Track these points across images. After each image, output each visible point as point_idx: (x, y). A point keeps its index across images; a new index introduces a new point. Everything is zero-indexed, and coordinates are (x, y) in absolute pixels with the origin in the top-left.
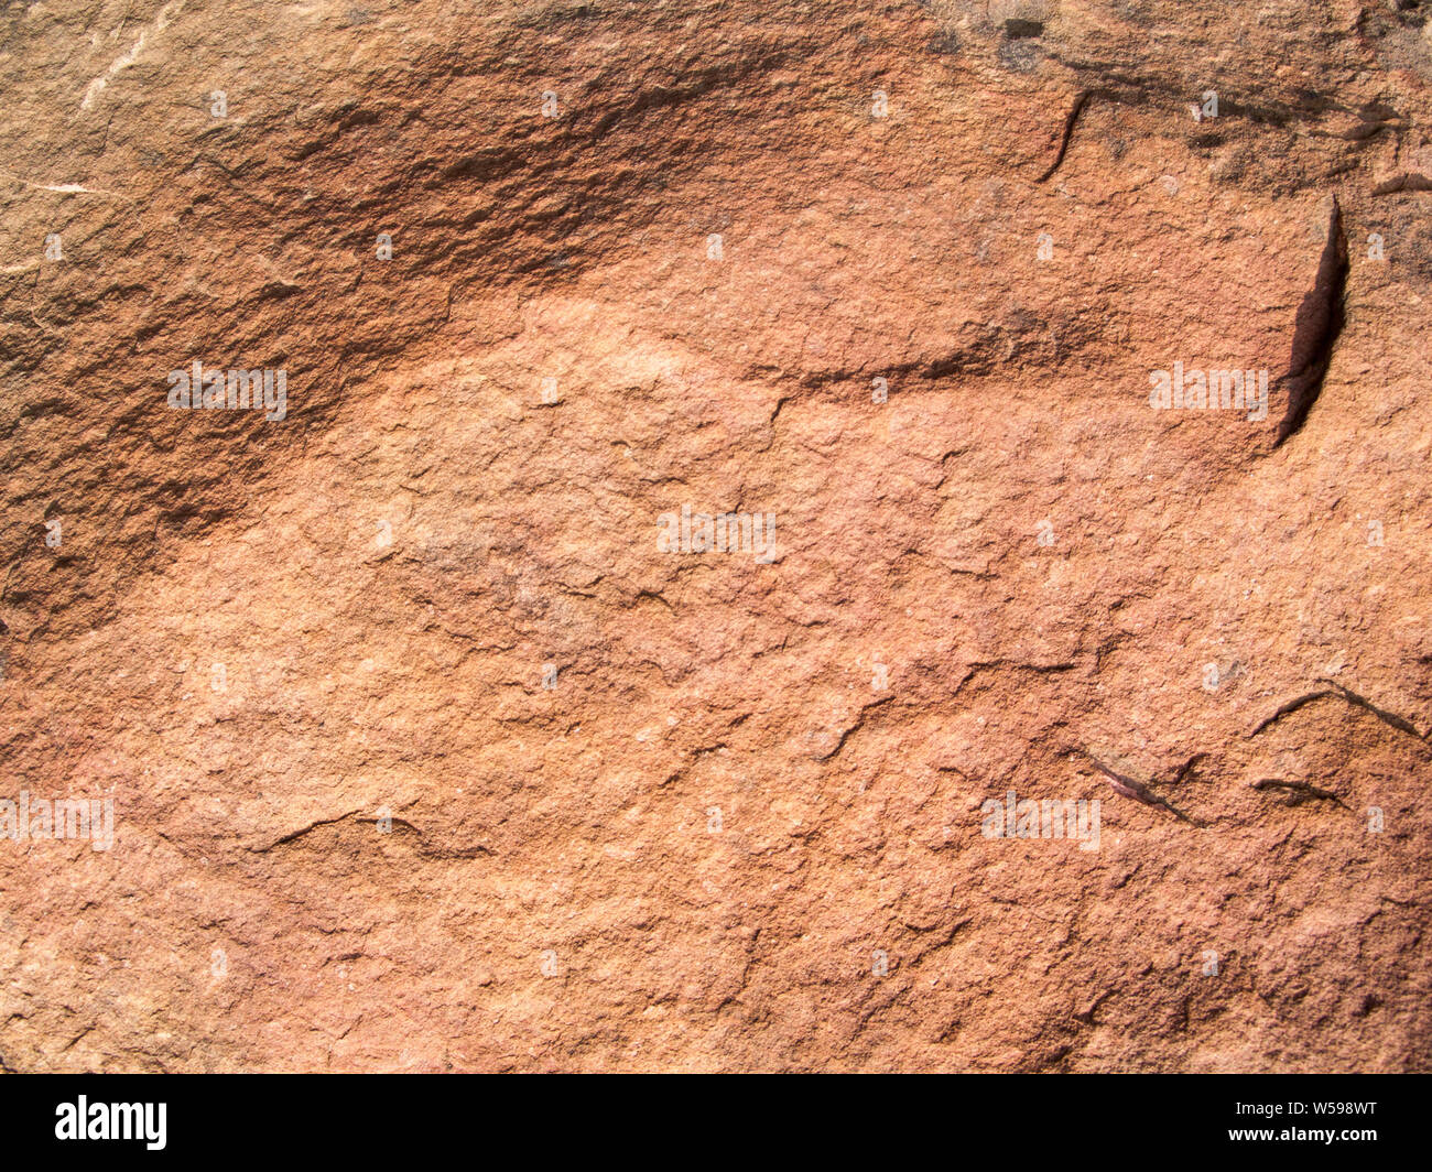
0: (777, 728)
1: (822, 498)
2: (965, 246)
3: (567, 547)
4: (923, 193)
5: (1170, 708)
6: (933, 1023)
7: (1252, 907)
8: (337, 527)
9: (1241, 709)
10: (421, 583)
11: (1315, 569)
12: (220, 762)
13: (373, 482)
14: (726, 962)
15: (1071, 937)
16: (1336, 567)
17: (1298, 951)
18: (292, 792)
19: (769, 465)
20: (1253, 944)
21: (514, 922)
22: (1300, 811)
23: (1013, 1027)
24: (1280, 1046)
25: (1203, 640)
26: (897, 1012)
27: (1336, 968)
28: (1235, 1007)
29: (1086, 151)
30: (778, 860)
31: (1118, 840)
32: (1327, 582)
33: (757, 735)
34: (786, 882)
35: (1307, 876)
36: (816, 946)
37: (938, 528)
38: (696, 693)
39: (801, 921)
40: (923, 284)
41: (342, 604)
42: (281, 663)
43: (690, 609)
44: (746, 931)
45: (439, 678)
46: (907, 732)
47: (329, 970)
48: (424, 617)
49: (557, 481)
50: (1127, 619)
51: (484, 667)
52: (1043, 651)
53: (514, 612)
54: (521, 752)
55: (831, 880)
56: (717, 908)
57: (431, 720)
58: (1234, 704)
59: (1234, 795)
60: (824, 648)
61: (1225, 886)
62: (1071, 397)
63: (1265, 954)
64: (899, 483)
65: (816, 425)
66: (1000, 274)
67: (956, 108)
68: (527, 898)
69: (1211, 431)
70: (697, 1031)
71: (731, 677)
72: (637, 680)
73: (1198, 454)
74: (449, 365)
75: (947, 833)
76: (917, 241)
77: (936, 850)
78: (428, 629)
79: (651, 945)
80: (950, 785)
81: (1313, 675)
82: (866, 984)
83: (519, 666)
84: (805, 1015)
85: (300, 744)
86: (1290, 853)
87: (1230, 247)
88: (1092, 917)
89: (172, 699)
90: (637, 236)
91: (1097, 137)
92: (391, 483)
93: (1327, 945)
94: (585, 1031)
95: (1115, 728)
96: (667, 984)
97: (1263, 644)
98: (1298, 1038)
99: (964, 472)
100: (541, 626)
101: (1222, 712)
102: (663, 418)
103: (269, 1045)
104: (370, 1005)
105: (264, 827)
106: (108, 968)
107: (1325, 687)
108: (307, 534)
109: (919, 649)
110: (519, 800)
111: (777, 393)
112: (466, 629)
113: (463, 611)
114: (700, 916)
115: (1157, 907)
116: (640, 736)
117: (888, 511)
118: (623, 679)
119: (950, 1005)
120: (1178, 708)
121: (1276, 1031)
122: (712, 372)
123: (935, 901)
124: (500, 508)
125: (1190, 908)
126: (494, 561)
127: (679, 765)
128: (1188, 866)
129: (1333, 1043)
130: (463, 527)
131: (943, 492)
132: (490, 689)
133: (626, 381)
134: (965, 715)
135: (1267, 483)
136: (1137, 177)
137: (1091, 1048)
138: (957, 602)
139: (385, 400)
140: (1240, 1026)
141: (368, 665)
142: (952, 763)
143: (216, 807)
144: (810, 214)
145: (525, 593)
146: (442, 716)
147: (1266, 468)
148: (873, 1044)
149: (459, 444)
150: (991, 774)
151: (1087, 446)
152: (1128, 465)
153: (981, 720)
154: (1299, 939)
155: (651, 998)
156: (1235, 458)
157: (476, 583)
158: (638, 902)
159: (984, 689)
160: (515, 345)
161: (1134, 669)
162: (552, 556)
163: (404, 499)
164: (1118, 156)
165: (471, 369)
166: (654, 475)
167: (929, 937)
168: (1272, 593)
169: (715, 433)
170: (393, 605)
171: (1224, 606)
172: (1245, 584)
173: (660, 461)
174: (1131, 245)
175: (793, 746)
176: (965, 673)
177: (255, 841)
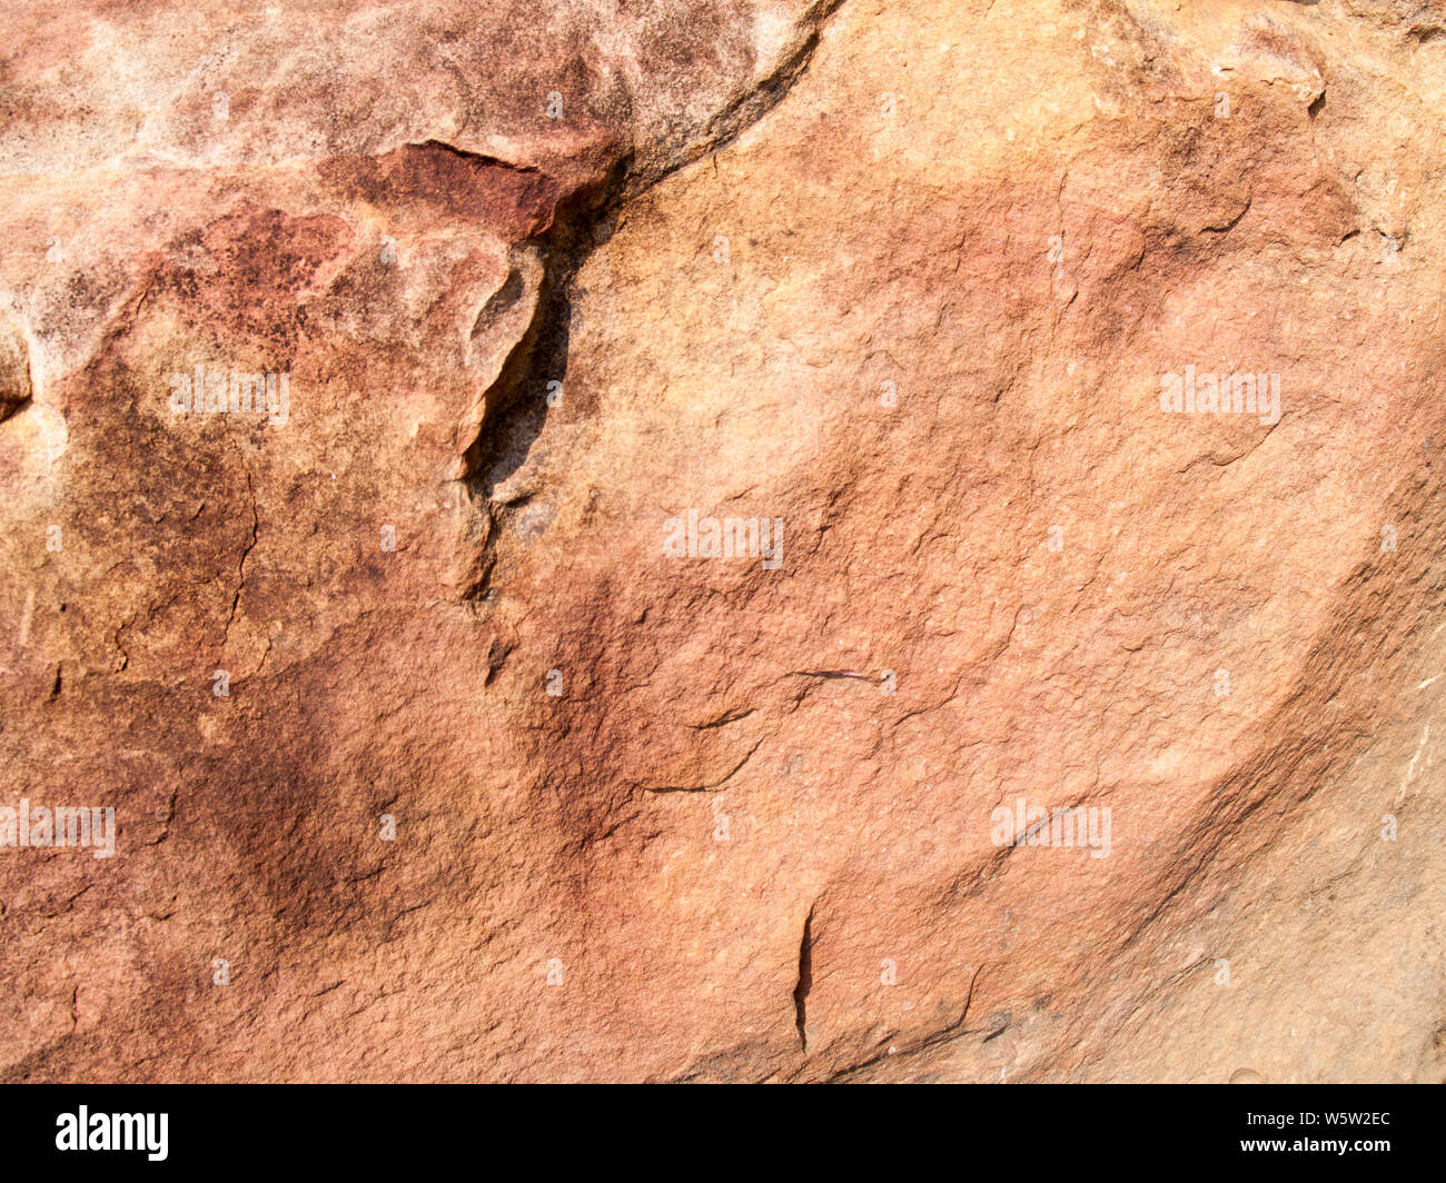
0: (1054, 614)
1: (1063, 744)
2: (1017, 911)
3: (1183, 653)
4: (1048, 923)
5: (823, 730)
6: (915, 485)
7: (739, 641)
8: (1294, 604)
9: (775, 750)
10: (1247, 596)
11: (755, 851)
12: (1319, 455)
13: (1283, 637)
14: (1044, 470)
15: (846, 573)
16: (743, 859)
17: (699, 628)
18: (1280, 455)
19: (1095, 746)
20: (731, 620)
21: (1157, 438)
22: (723, 711)
23: (866, 503)
24: (700, 569)
25: (818, 778)
26: (940, 483)
27: (668, 630)
28: (738, 579)
29: (959, 996)
30: (1031, 541)
31: (841, 643)
32: (744, 847)
33: (1065, 604)
34: (1024, 530)
35: (707, 676)
36: (999, 503)
37: (996, 760)
38: (1100, 611)
39: (1010, 513)
40: (1036, 879)
41: (1282, 567)
42: (1303, 522)
43: (1116, 653)
44: (1038, 492)
45: (1228, 553)
46: (982, 646)
47: (1237, 362)
48: (1243, 581)
49: (1195, 684)
50: (872, 766)
51: (1207, 572)
52: (914, 725)
53: (1199, 606)
54: (1180, 534)
55: (1001, 543)
56: (1058, 499)
57: (1225, 528)
58: (782, 750)
59: (769, 700)
60: (1040, 669)
61: (761, 645)
62: (947, 869)
63: (721, 617)
64: (1022, 773)
65: (1078, 780)
66: (994, 906)
67: (1034, 975)
68: (1153, 455)
69: (854, 893)
70: (1047, 421)
71: (1085, 628)
72: (1135, 603)
73: (859, 877)
74: (1261, 712)
75: (941, 598)
76: (1044, 899)
77: (945, 586)
78: (1240, 576)
79: (1086, 461)
80: (947, 626)
81: (732, 790)
82: (961, 491)
83: (1191, 579)
84: (992, 459)
85: (1283, 483)
86: (723, 684)
87: (863, 994)
88: (840, 590)
89: (1350, 477)
90: (1187, 823)
91: (955, 1005)
92: (1275, 641)
93: (677, 640)
94: (1102, 390)
95: (857, 703)
96: (1070, 440)
97: (774, 791)
98: (689, 578)
99: (990, 797)
100: (1184, 606)
101: (789, 743)
102: (1151, 740)
103: (1251, 299)
104: (1212, 350)
105: (1288, 428)
106: (1345, 312)
107: (721, 787)
108: (1308, 595)
109: (986, 691)
110: (1173, 508)
111: (1100, 784)
112: (1220, 585)
113: (1225, 593)
114: (1065, 490)
115: (804, 615)
116: (1124, 574)
117: (1025, 756)
118: (1141, 601)
119: (908, 499)
120: (819, 731)
121: (704, 576)
122: (1135, 776)
123: (934, 556)
124: (1218, 656)
125: (781, 624)
126: (1215, 627)
127: (1100, 568)
128: (791, 647)
129: (664, 586)
130: (1236, 636)
131: (998, 781)
132: (1203, 560)
133: (1171, 749)
134: (953, 669)
135: (811, 883)
136: (928, 998)
137: (819, 514)
138: (973, 727)
139: (1286, 679)
140: (731, 570)
141: (1262, 542)
142: (948, 639)
143: (1314, 428)
144: (1104, 881)
145: (1197, 618)
146: (1220, 534)
147: (815, 892)
148: (949, 458)
149: (1248, 676)
150: (924, 642)
151: (927, 847)
152: (900, 850)
153: (941, 670)
154: (701, 636)
155: (1075, 428)
156: (835, 886)
157: (1221, 610)
158: (1099, 482)
159: (946, 689)
160: (1232, 738)
161: (858, 742)
162: (1190, 643)
163: (1267, 636)
164: (941, 1003)
165: (1250, 715)
166: (1148, 710)
167: (934, 535)
168: (780, 823)
169: (1124, 747)
170: (1258, 580)
171: (811, 802)
172: (802, 821)
173: (1146, 718)
174: (926, 961)
175: (1043, 607)
176: (958, 692)
177: (1291, 417)
